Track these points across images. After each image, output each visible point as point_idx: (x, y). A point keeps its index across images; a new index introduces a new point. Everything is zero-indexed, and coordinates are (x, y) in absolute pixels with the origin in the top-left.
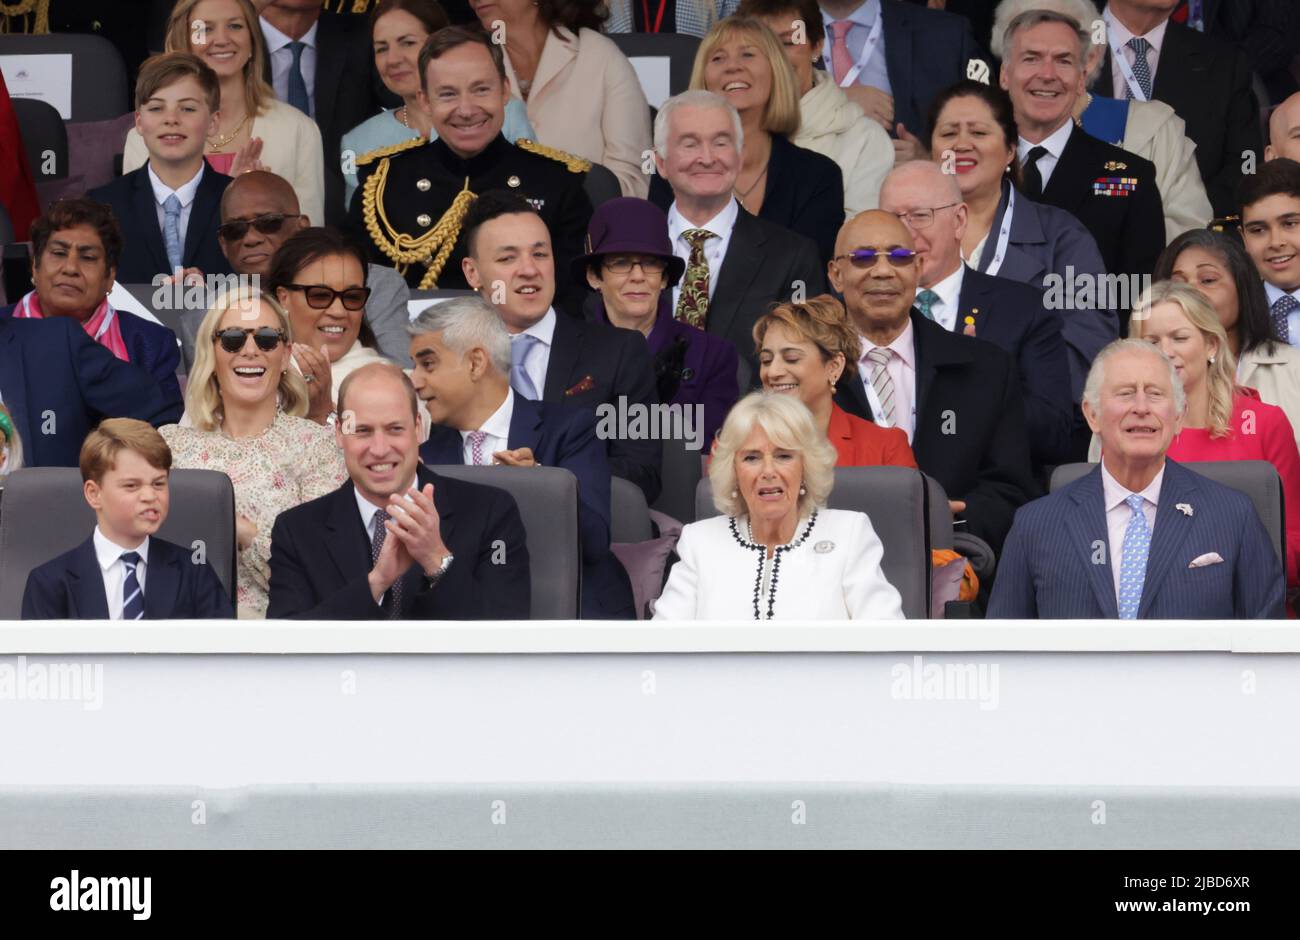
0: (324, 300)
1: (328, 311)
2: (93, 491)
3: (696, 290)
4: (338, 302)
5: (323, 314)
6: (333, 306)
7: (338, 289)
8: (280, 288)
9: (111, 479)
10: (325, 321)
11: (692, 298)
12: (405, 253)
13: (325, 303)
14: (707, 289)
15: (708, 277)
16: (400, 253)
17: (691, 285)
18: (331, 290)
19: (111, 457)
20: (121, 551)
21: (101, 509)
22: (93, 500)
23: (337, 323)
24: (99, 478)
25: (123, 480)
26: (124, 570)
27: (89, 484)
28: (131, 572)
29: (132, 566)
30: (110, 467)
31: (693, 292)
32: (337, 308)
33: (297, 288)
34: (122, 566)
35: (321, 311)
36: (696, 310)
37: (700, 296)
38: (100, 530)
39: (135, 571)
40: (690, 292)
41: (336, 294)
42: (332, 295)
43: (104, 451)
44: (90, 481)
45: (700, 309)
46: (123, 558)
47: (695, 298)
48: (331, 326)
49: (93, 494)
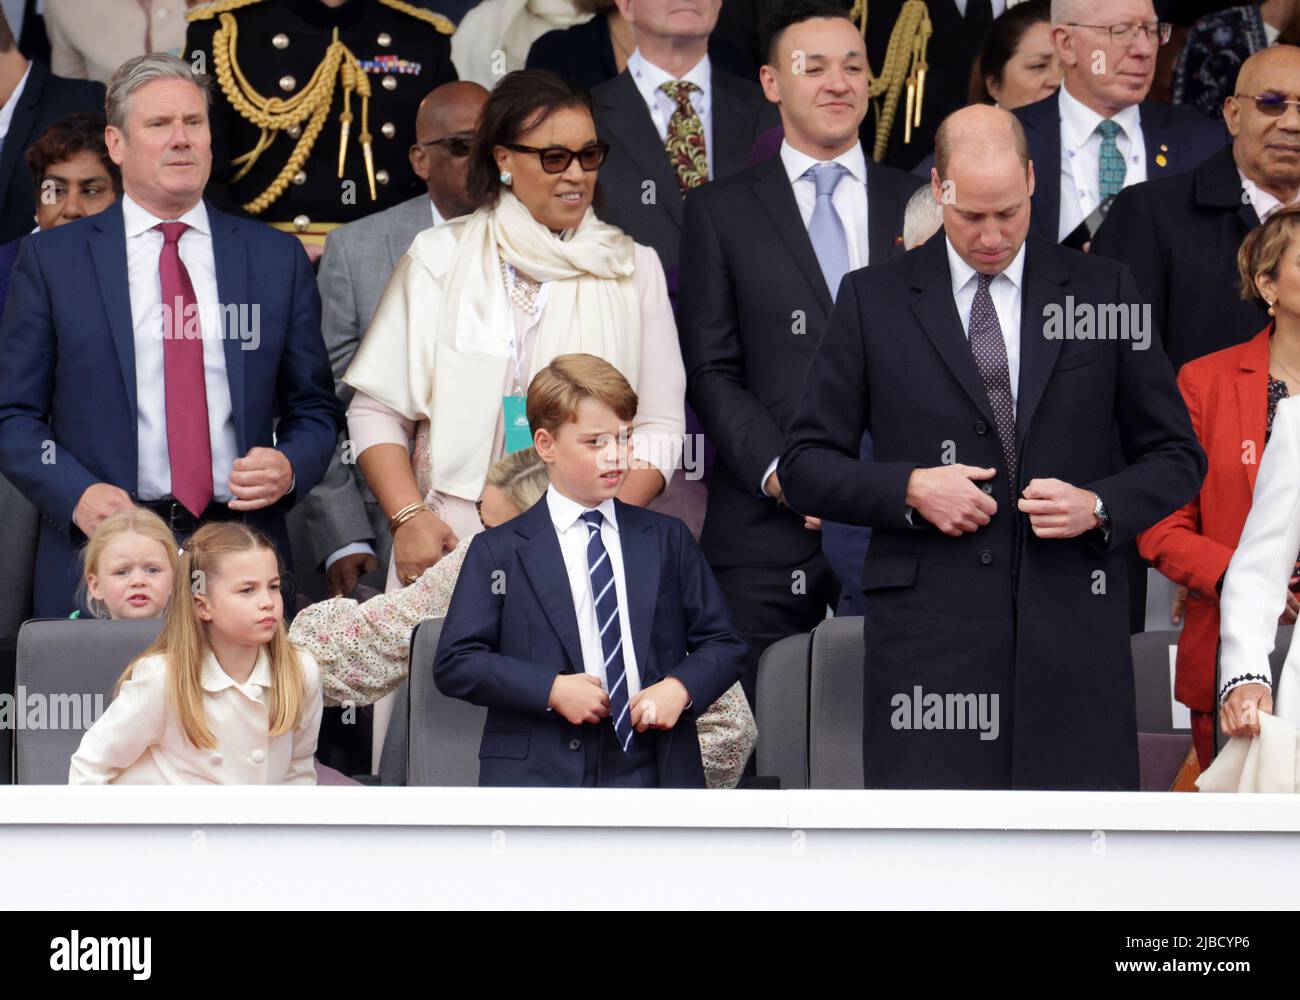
0: (556, 162)
1: (566, 176)
2: (544, 441)
3: (690, 146)
4: (575, 165)
5: (560, 179)
6: (570, 169)
7: (575, 148)
8: (499, 147)
9: (569, 433)
10: (563, 187)
11: (687, 156)
12: (276, 118)
13: (561, 167)
14: (703, 145)
15: (702, 132)
16: (271, 119)
17: (684, 140)
18: (568, 151)
19: (572, 406)
20: (581, 509)
21: (553, 463)
22: (545, 451)
23: (576, 189)
24: (554, 429)
25: (586, 435)
26: (586, 530)
27: (540, 434)
28: (594, 532)
29: (596, 525)
30: (571, 417)
31: (687, 149)
32: (575, 170)
33: (526, 150)
34: (583, 528)
35: (558, 175)
36: (695, 170)
37: (698, 153)
38: (555, 487)
39: (599, 533)
40: (683, 149)
41: (574, 155)
42: (569, 155)
43: (564, 398)
44: (540, 430)
45: (699, 169)
46: (584, 517)
47: (691, 156)
48: (569, 193)
49: (545, 444)
